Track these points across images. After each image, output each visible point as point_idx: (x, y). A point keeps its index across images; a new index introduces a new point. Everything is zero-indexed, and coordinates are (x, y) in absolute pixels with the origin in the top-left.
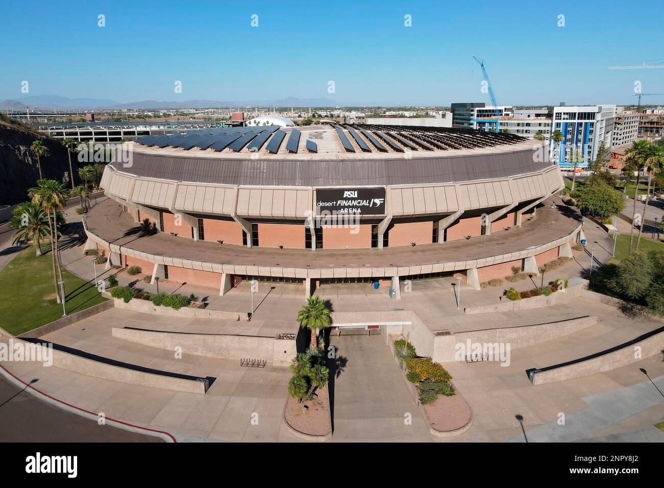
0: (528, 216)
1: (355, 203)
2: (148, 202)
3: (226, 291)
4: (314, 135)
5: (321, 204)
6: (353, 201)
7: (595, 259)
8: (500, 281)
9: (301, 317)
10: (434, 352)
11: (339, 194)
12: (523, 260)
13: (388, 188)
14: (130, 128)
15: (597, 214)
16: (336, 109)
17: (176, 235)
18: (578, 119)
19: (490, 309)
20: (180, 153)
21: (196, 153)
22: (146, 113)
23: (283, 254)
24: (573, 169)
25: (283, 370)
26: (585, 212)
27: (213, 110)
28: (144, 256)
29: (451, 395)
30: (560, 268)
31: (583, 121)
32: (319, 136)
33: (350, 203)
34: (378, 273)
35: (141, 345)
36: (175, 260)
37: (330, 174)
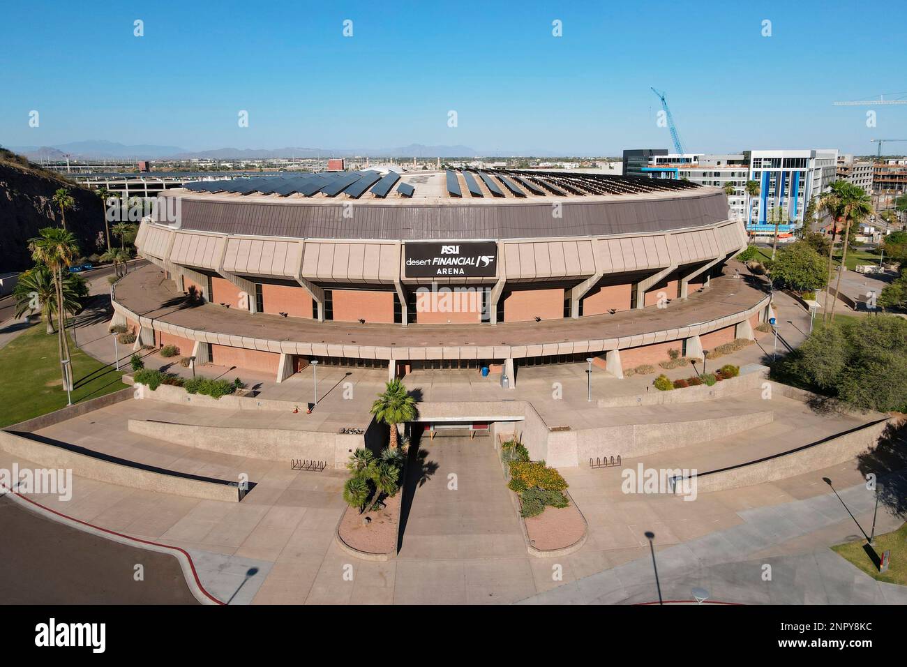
0: (698, 286)
1: (456, 261)
2: (190, 262)
3: (286, 376)
4: (416, 180)
5: (411, 263)
6: (454, 259)
8: (651, 367)
9: (376, 408)
10: (549, 452)
11: (435, 249)
12: (685, 340)
13: (500, 242)
15: (798, 288)
16: (474, 160)
17: (228, 306)
18: (784, 167)
19: (632, 402)
23: (363, 330)
24: (774, 233)
25: (347, 474)
26: (780, 285)
27: (311, 160)
28: (181, 331)
29: (562, 506)
30: (735, 353)
31: (791, 170)
32: (423, 180)
33: (449, 262)
34: (485, 353)
35: (165, 441)
36: (221, 336)
37: (425, 224)
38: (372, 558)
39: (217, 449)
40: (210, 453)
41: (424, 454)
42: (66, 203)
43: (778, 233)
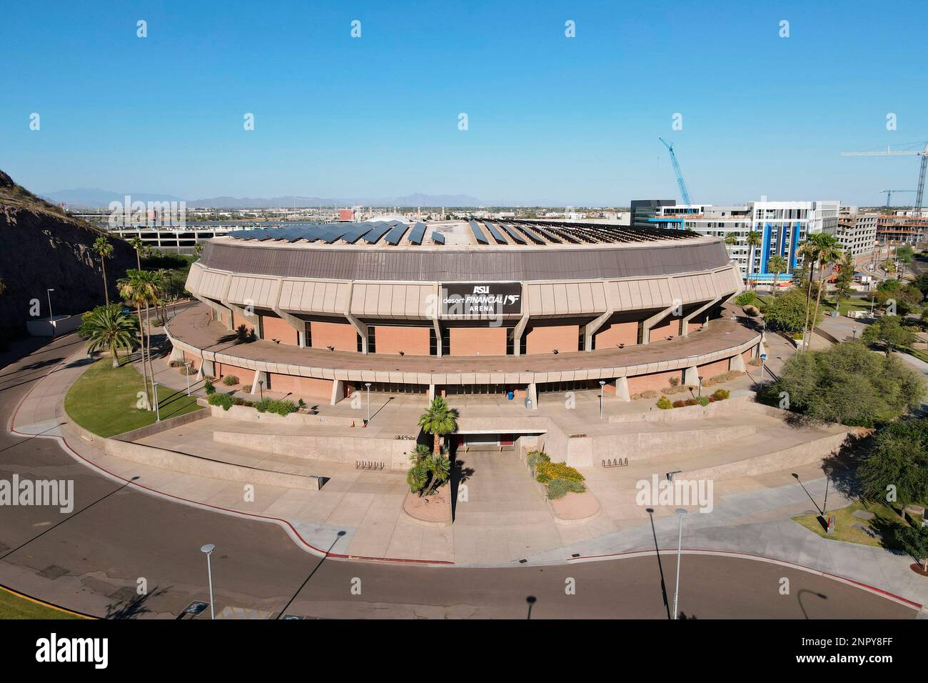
0: (698, 326)
3: (338, 400)
4: (442, 229)
7: (767, 369)
8: (654, 392)
9: (423, 421)
10: (568, 455)
12: (684, 370)
13: (524, 284)
14: (207, 229)
15: (789, 330)
16: (479, 210)
17: (278, 342)
18: (786, 218)
19: (637, 418)
20: (284, 245)
21: (303, 245)
22: (221, 214)
23: (404, 361)
24: (773, 282)
25: (402, 472)
26: (773, 326)
27: (311, 210)
28: (243, 362)
29: (581, 492)
30: (728, 382)
31: (792, 221)
32: (449, 229)
34: (512, 379)
35: (246, 448)
36: (280, 366)
37: (459, 267)
38: (433, 525)
39: (292, 454)
40: (287, 457)
41: (461, 463)
42: (106, 251)
43: (778, 282)
